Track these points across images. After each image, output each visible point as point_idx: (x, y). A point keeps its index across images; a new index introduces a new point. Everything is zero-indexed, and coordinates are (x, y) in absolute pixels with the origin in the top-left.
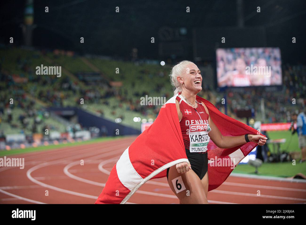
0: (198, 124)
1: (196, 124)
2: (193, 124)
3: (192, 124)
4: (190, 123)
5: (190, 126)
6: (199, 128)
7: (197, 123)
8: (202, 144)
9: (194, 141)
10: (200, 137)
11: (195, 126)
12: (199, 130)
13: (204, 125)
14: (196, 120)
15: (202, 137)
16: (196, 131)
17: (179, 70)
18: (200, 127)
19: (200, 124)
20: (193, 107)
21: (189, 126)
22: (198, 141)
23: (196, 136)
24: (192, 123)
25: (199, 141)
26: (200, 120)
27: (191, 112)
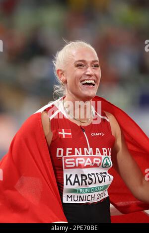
0: (80, 155)
1: (74, 154)
2: (69, 154)
3: (67, 156)
4: (65, 154)
5: (63, 159)
6: (80, 163)
7: (78, 154)
9: (71, 184)
10: (84, 178)
11: (73, 159)
12: (80, 166)
14: (76, 150)
15: (86, 178)
16: (75, 167)
18: (84, 160)
19: (83, 155)
20: (81, 125)
21: (62, 157)
22: (79, 185)
23: (76, 176)
24: (68, 152)
25: (82, 185)
26: (85, 149)
27: (70, 134)
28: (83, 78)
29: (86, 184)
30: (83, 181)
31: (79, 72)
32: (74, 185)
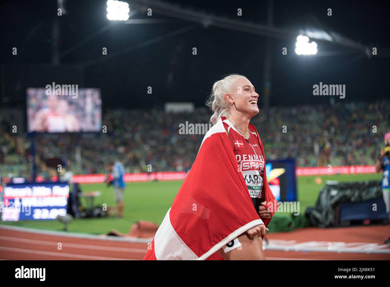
0: (252, 160)
1: (249, 159)
2: (245, 159)
3: (244, 160)
4: (242, 159)
6: (254, 166)
8: (258, 187)
9: (248, 182)
10: (256, 178)
11: (248, 163)
12: (253, 169)
13: (259, 162)
14: (249, 155)
15: (258, 178)
16: (250, 169)
17: (228, 86)
18: (255, 164)
19: (254, 160)
20: (245, 138)
21: (240, 162)
22: (253, 183)
23: (250, 176)
24: (244, 158)
25: (255, 183)
26: (254, 155)
27: (242, 144)
28: (251, 99)
29: (257, 183)
30: (256, 180)
31: (248, 94)
32: (250, 183)
